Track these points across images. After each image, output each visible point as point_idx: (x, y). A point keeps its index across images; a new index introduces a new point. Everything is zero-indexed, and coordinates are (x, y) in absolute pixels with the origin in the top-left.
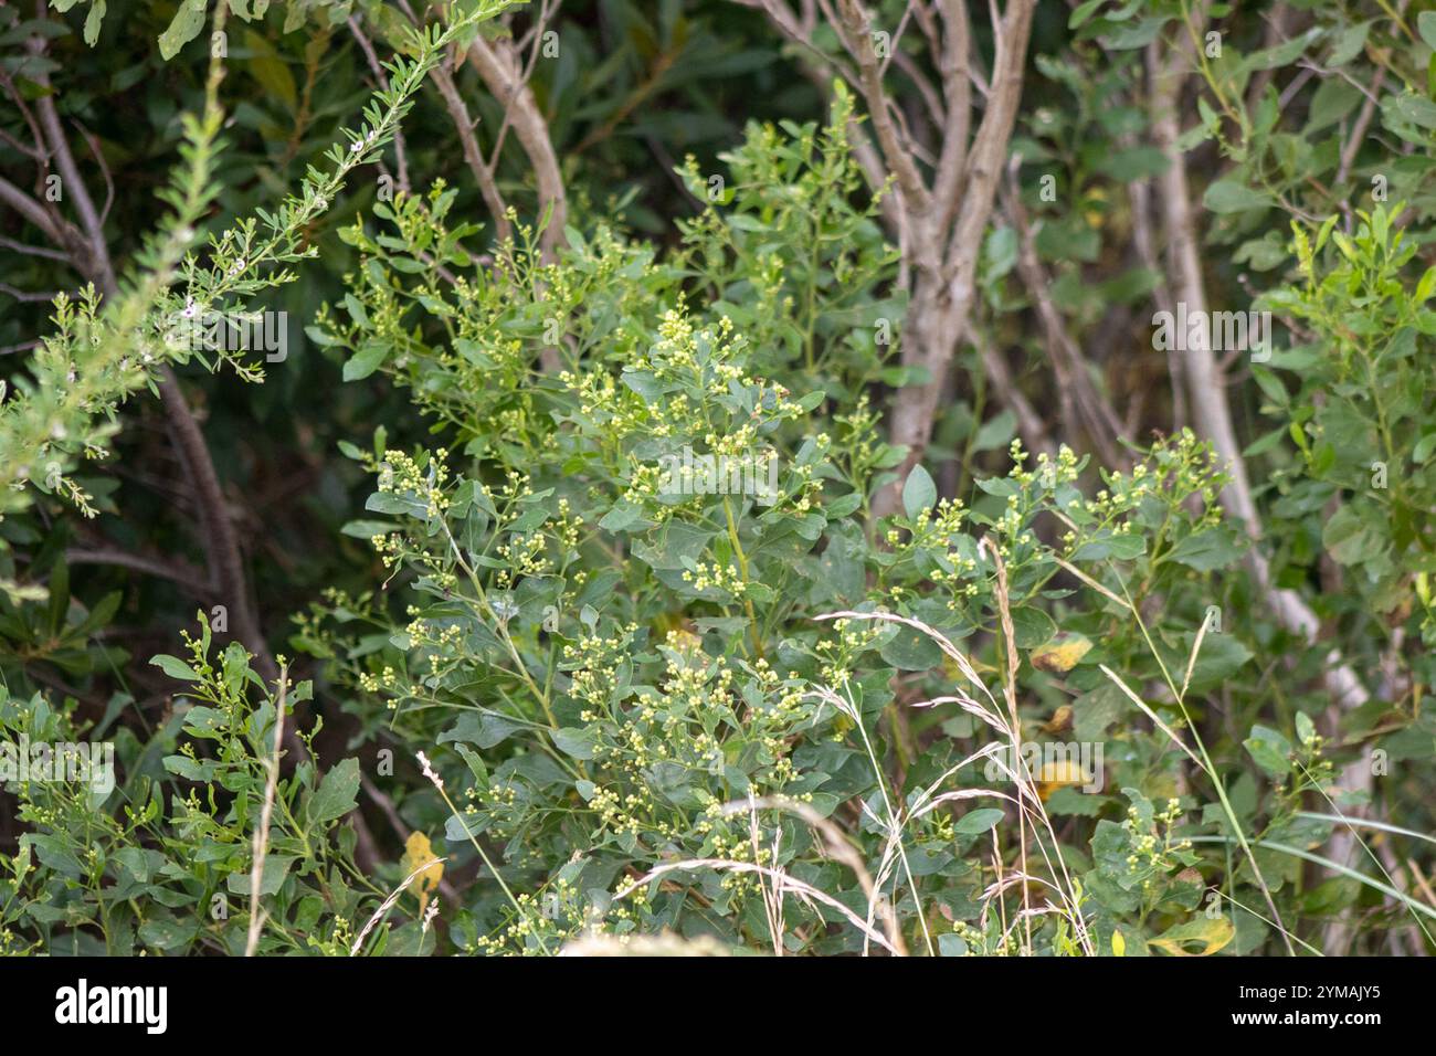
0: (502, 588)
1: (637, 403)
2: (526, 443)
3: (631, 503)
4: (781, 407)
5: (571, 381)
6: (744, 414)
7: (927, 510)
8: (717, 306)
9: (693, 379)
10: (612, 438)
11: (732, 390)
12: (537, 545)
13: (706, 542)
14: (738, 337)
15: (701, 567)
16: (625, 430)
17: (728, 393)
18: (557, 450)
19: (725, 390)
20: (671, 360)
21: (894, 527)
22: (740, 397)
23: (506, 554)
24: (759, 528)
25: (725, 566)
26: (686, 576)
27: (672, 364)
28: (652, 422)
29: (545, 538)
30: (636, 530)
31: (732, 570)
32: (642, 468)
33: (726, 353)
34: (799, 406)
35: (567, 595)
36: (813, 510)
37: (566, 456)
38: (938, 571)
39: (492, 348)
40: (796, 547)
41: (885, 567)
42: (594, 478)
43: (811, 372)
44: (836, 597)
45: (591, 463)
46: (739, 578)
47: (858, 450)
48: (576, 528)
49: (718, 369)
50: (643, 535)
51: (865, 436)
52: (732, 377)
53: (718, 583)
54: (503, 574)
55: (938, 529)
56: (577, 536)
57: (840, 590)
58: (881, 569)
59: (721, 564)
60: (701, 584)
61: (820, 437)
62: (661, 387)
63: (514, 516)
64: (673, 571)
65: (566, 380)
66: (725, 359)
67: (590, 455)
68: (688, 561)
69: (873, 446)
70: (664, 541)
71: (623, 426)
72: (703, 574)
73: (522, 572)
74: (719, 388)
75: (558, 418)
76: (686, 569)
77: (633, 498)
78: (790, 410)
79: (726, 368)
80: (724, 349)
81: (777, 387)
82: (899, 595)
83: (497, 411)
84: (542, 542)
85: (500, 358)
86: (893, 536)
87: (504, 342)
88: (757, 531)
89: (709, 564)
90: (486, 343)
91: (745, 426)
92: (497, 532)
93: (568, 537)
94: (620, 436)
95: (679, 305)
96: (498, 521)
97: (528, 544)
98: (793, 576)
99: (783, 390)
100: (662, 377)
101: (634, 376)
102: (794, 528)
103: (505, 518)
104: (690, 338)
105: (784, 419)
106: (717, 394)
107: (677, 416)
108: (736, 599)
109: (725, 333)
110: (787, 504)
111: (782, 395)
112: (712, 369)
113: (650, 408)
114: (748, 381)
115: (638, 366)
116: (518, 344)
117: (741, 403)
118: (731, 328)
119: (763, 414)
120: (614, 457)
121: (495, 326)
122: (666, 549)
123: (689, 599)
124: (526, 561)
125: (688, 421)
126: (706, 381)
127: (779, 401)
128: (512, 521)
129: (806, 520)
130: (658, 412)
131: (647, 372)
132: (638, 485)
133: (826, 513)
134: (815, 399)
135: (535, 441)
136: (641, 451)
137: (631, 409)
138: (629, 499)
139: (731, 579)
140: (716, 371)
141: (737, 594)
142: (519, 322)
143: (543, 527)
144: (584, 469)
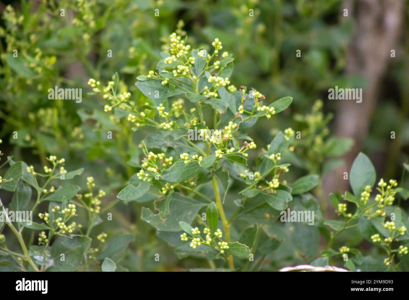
0: (41, 245)
1: (147, 104)
2: (58, 134)
3: (142, 180)
4: (259, 109)
5: (96, 87)
6: (229, 114)
7: (368, 187)
8: (208, 31)
9: (191, 86)
10: (125, 132)
11: (222, 96)
12: (70, 213)
13: (198, 211)
14: (225, 54)
15: (195, 231)
16: (138, 125)
17: (218, 97)
18: (83, 141)
19: (216, 95)
20: (174, 71)
21: (343, 202)
22: (227, 102)
23: (46, 219)
24: (240, 200)
25: (213, 231)
26: (183, 237)
27: (175, 75)
28: (158, 119)
29: (77, 208)
30: (144, 200)
31: (219, 233)
32: (151, 154)
33: (217, 67)
34: (272, 108)
35: (92, 251)
36: (281, 187)
37: (89, 145)
38: (377, 235)
39: (33, 62)
40: (268, 215)
41: (335, 231)
42: (109, 161)
43: (277, 82)
44: (297, 254)
45: (109, 151)
46: (223, 239)
47: (313, 143)
48: (100, 199)
49: (210, 79)
50: (149, 204)
51: (318, 131)
52: (221, 86)
53: (208, 243)
54: (43, 235)
55: (378, 203)
56: (100, 206)
57: (300, 248)
58: (332, 233)
59: (210, 228)
60: (194, 244)
61: (286, 131)
62: (166, 92)
63: (52, 190)
64: (172, 233)
65: (93, 85)
66: (217, 70)
67: (108, 144)
68: (185, 226)
69: (325, 139)
70: (167, 210)
71: (137, 121)
72: (196, 236)
73: (58, 233)
74: (211, 94)
75: (84, 117)
76: (183, 232)
77: (144, 176)
78: (265, 111)
79: (217, 79)
80: (215, 64)
81: (255, 93)
82: (346, 253)
83: (35, 108)
84: (74, 210)
85: (39, 70)
86: (342, 207)
87: (43, 57)
88: (237, 203)
89: (201, 228)
90: (29, 58)
91: (231, 123)
92: (38, 202)
93: (93, 206)
94: (134, 129)
95: (179, 31)
96: (39, 193)
97: (63, 212)
98: (264, 238)
99: (260, 95)
100: (167, 85)
101: (146, 84)
102: (267, 201)
103: (45, 191)
104: (189, 55)
105: (260, 118)
106: (209, 98)
107: (177, 115)
108: (221, 255)
109: (216, 52)
110: (262, 183)
111: (260, 100)
112: (206, 79)
113: (158, 108)
114: (233, 88)
115: (149, 76)
116: (53, 60)
117: (227, 105)
118: (221, 47)
119: (245, 114)
120: (126, 146)
121: (36, 45)
122: (168, 216)
123: (183, 254)
124: (62, 225)
125: (186, 118)
126: (201, 87)
127: (257, 104)
128: (51, 193)
129: (275, 195)
130: (163, 111)
131: (156, 81)
132: (147, 167)
133: (291, 189)
134: (283, 104)
135: (65, 133)
136: (149, 140)
137: (142, 109)
138: (140, 178)
139: (218, 240)
140: (209, 80)
141: (222, 252)
142: (54, 42)
143: (75, 198)
144: (103, 154)
